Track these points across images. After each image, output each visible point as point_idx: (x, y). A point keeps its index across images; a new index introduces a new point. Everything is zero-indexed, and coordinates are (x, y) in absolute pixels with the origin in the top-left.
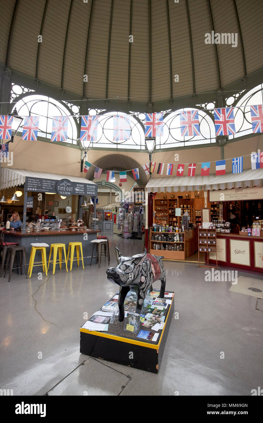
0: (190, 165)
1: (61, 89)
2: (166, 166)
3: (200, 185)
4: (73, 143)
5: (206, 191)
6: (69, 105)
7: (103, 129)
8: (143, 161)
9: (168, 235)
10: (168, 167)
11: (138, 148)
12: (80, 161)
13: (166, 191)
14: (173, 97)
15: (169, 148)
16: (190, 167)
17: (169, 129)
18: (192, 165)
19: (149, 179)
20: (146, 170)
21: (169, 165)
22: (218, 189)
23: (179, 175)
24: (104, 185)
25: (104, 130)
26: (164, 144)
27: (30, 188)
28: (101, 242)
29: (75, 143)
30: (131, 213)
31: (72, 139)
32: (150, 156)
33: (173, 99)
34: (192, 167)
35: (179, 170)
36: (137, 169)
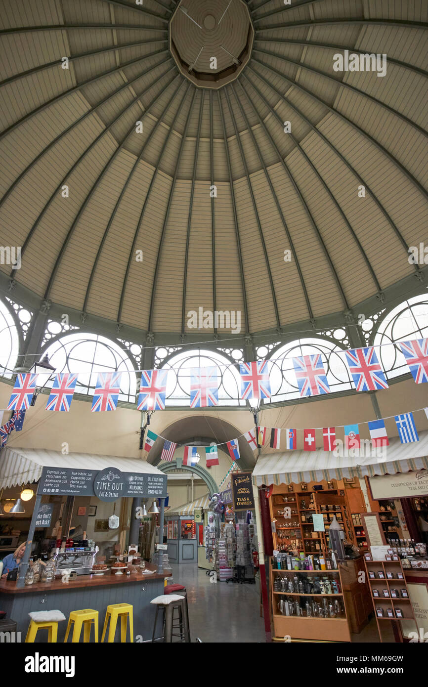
0: (325, 430)
1: (117, 323)
2: (283, 432)
3: (348, 468)
4: (129, 401)
5: (362, 479)
6: (127, 344)
7: (177, 376)
8: (244, 424)
9: (307, 576)
10: (288, 435)
11: (235, 403)
12: (140, 430)
13: (291, 482)
14: (281, 325)
15: (285, 401)
16: (325, 435)
17: (282, 371)
18: (329, 430)
19: (257, 458)
20: (250, 442)
21: (288, 431)
22: (383, 474)
23: (308, 448)
24: (180, 467)
25: (179, 377)
26: (276, 395)
27: (47, 488)
28: (173, 602)
29: (132, 400)
30: (231, 522)
31: (129, 395)
32: (255, 417)
33: (281, 327)
34: (329, 434)
35: (307, 440)
36: (236, 441)
